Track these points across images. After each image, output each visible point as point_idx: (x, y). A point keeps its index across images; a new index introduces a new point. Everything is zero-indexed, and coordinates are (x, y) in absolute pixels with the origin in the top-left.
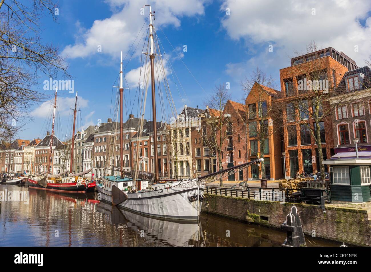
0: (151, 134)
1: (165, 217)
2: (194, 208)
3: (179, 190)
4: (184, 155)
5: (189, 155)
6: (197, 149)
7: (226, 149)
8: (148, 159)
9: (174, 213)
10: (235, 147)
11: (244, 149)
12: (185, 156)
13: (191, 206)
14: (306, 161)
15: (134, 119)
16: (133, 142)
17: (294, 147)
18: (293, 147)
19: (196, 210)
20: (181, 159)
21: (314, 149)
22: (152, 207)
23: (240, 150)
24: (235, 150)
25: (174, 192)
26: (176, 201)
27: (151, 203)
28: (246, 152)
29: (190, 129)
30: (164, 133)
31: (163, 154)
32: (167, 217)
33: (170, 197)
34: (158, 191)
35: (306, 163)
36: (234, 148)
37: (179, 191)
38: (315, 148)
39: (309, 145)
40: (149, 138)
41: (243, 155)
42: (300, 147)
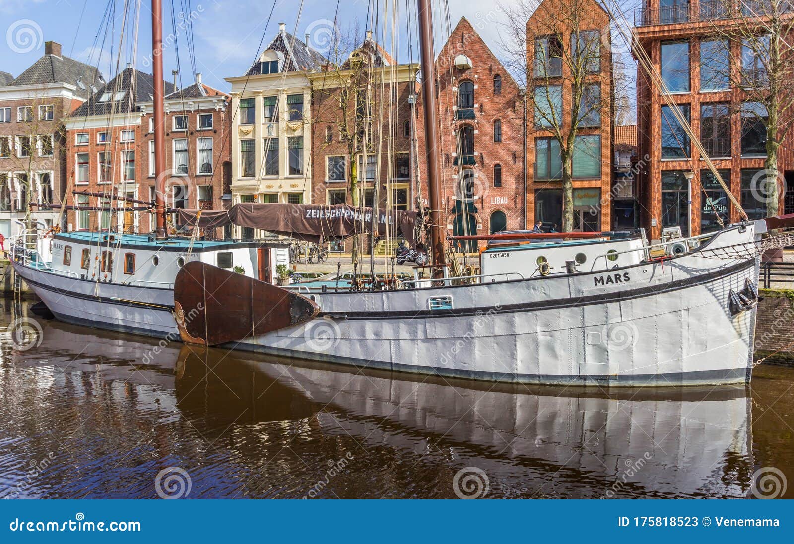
0: (147, 108)
1: (612, 383)
2: (741, 335)
3: (704, 270)
4: (281, 176)
5: (301, 176)
6: (330, 159)
7: (452, 160)
8: (138, 185)
9: (663, 364)
10: (481, 156)
11: (515, 162)
12: (286, 178)
13: (733, 329)
14: (709, 201)
15: (61, 58)
16: (73, 132)
17: (682, 164)
18: (675, 163)
19: (744, 344)
20: (268, 187)
21: (738, 169)
22: (537, 345)
23: (501, 163)
24: (483, 164)
25: (685, 276)
26: (684, 313)
27: (539, 329)
28: (520, 170)
29: (307, 98)
30: (203, 106)
31: (198, 173)
32: (623, 383)
33: (660, 298)
34: (598, 276)
35: (708, 206)
36: (477, 159)
37: (703, 273)
38: (742, 169)
39: (726, 160)
40: (139, 121)
41: (508, 180)
42: (697, 163)
